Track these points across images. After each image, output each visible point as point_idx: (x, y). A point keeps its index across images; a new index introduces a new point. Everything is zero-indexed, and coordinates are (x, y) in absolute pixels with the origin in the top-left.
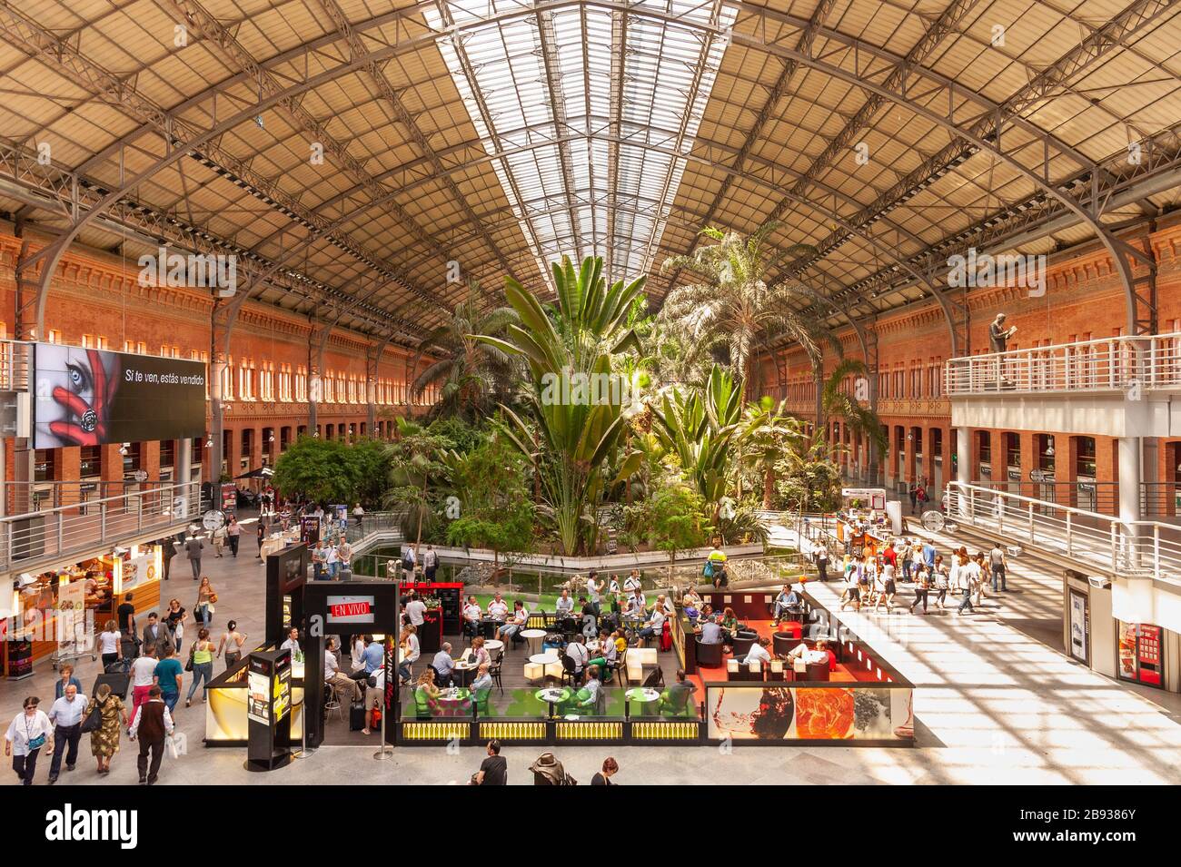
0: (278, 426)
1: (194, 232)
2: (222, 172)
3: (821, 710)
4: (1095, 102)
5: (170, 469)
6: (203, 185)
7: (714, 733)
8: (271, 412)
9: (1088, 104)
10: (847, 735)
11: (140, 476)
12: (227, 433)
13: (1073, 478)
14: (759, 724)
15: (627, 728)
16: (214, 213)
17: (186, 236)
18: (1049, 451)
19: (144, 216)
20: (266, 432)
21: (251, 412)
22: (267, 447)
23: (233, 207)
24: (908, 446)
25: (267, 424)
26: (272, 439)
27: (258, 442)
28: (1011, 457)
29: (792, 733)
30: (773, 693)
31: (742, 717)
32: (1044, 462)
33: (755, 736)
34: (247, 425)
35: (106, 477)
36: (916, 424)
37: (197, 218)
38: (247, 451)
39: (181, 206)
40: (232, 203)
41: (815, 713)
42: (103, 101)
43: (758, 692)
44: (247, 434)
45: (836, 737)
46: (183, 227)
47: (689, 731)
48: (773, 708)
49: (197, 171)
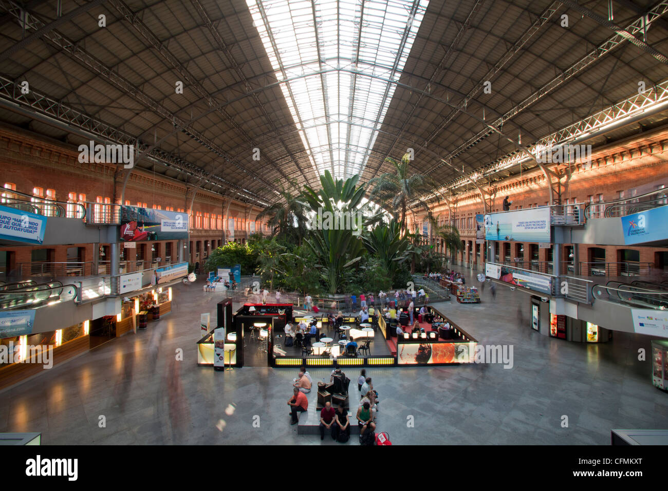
0: (210, 240)
1: (180, 161)
2: (193, 137)
3: (442, 352)
4: (537, 115)
5: (170, 257)
6: (185, 142)
7: (400, 362)
8: (208, 234)
9: (534, 116)
10: (451, 362)
11: (159, 259)
12: (191, 242)
13: (530, 260)
14: (418, 358)
15: (366, 360)
16: (188, 154)
17: (177, 162)
18: (522, 250)
19: (162, 155)
20: (206, 242)
21: (200, 234)
22: (206, 248)
23: (196, 151)
24: (467, 248)
25: (206, 239)
26: (209, 245)
27: (203, 247)
28: (507, 253)
29: (430, 361)
30: (423, 346)
31: (411, 355)
32: (519, 255)
33: (416, 363)
34: (199, 239)
35: (146, 260)
36: (470, 239)
37: (182, 155)
38: (198, 250)
39: (176, 151)
40: (195, 149)
41: (440, 353)
42: (150, 111)
43: (417, 345)
44: (198, 243)
45: (447, 362)
46: (177, 159)
47: (390, 361)
48: (423, 352)
49: (183, 137)
